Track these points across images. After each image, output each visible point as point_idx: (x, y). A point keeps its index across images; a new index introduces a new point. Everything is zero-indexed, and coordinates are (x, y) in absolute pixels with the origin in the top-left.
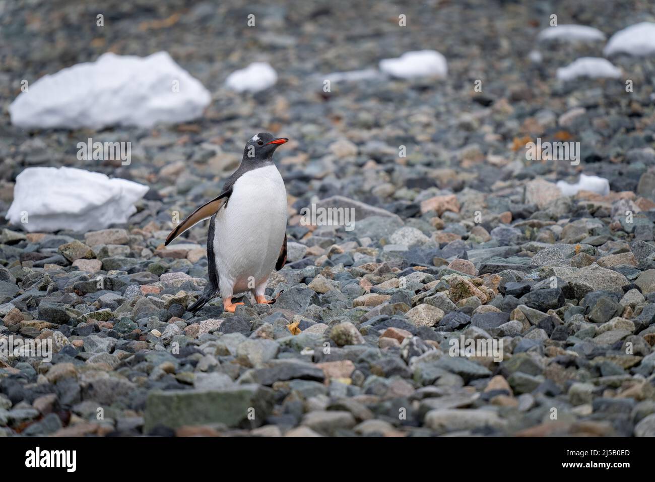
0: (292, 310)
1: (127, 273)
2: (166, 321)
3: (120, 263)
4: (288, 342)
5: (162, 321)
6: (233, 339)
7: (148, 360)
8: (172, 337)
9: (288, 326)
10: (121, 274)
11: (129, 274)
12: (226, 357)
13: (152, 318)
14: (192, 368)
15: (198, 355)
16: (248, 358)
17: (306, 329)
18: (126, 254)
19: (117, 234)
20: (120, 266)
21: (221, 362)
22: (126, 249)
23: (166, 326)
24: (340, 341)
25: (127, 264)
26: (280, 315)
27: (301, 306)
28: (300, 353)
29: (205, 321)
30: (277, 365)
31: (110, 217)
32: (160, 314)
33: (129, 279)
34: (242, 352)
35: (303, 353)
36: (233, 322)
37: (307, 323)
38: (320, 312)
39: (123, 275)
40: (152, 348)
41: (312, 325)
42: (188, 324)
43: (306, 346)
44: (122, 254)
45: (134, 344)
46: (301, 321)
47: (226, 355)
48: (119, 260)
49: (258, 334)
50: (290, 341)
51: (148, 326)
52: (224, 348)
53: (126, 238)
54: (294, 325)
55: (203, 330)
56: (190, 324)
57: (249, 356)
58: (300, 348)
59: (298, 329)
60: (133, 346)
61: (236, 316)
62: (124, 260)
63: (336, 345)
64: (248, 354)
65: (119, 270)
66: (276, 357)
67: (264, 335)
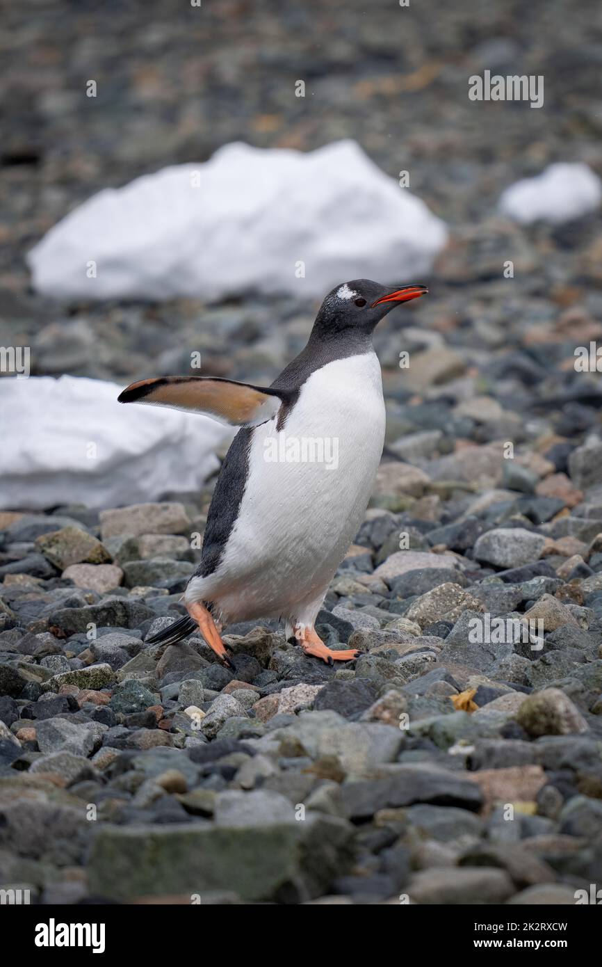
0: (477, 665)
1: (167, 591)
2: (219, 690)
3: (159, 571)
4: (427, 730)
5: (210, 689)
6: (319, 724)
7: (137, 766)
8: (222, 722)
9: (453, 698)
10: (156, 593)
11: (171, 593)
12: (296, 761)
13: (189, 684)
14: (223, 782)
15: (241, 756)
16: (337, 762)
17: (488, 705)
18: (178, 554)
19: (166, 514)
20: (158, 577)
21: (284, 768)
22: (181, 544)
23: (213, 698)
24: (535, 728)
25: (174, 573)
26: (442, 675)
27: (495, 659)
28: (446, 751)
29: (291, 689)
30: (390, 774)
31: (160, 478)
32: (208, 675)
33: (168, 604)
34: (327, 750)
35: (453, 751)
36: (342, 689)
37: (491, 691)
38: (526, 669)
39: (159, 597)
40: (179, 743)
41: (501, 695)
42: (263, 695)
43: (461, 737)
44: (169, 554)
45: (140, 736)
46: (480, 688)
47: (298, 756)
48: (158, 566)
49: (375, 713)
50: (432, 727)
51: (179, 699)
52: (293, 742)
53: (183, 521)
54: (466, 696)
55: (287, 708)
56: (266, 695)
57: (342, 759)
58: (450, 742)
59: (473, 704)
60: (138, 741)
61: (357, 679)
62: (168, 565)
63: (525, 735)
64: (340, 753)
65: (153, 586)
66: (395, 760)
67: (386, 715)
